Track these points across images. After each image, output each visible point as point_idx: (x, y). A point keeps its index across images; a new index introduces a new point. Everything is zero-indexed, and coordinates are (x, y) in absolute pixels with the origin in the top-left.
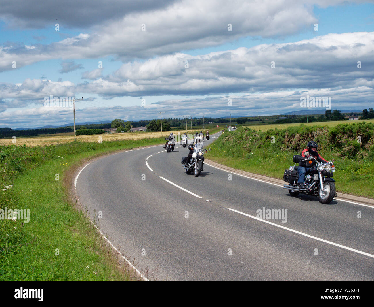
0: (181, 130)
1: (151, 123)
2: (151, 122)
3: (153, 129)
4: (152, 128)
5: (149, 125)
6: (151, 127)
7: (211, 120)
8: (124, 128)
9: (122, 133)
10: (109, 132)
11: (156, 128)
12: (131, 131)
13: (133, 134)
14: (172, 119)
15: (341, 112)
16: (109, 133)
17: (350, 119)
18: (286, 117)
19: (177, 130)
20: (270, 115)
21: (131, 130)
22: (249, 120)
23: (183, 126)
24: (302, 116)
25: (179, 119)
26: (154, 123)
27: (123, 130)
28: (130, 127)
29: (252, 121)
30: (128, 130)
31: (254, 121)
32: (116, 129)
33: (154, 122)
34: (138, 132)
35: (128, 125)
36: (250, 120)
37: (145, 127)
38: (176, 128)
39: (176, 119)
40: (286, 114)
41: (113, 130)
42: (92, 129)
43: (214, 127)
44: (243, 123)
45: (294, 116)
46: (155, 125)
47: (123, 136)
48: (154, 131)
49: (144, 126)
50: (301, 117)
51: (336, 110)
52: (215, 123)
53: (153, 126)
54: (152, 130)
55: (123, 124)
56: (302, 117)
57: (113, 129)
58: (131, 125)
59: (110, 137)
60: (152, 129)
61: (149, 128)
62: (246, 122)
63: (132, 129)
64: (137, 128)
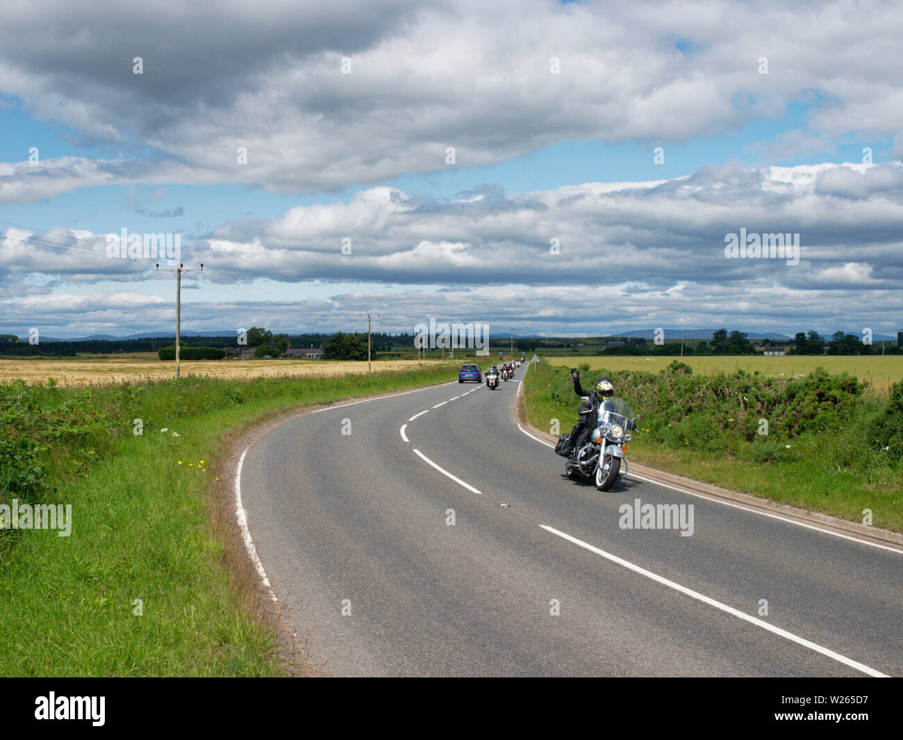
1: (334, 341)
2: (332, 339)
3: (337, 355)
4: (334, 351)
5: (328, 345)
6: (333, 349)
8: (271, 349)
9: (266, 359)
10: (237, 356)
11: (343, 352)
12: (286, 357)
13: (294, 364)
15: (747, 336)
16: (238, 358)
17: (766, 353)
18: (624, 342)
19: (392, 360)
20: (589, 336)
21: (287, 353)
22: (544, 346)
25: (388, 335)
26: (339, 341)
27: (269, 354)
28: (284, 346)
29: (550, 346)
30: (280, 353)
31: (553, 347)
32: (253, 350)
33: (339, 338)
34: (304, 359)
35: (279, 343)
36: (544, 344)
37: (318, 348)
38: (390, 355)
39: (382, 334)
40: (624, 336)
41: (247, 351)
42: (200, 347)
43: (468, 356)
44: (531, 350)
45: (641, 341)
46: (343, 344)
47: (270, 369)
48: (340, 359)
49: (316, 346)
51: (737, 332)
53: (338, 348)
55: (270, 340)
57: (245, 350)
58: (287, 342)
59: (243, 367)
60: (334, 353)
61: (327, 350)
62: (538, 350)
63: (289, 351)
64: (299, 350)
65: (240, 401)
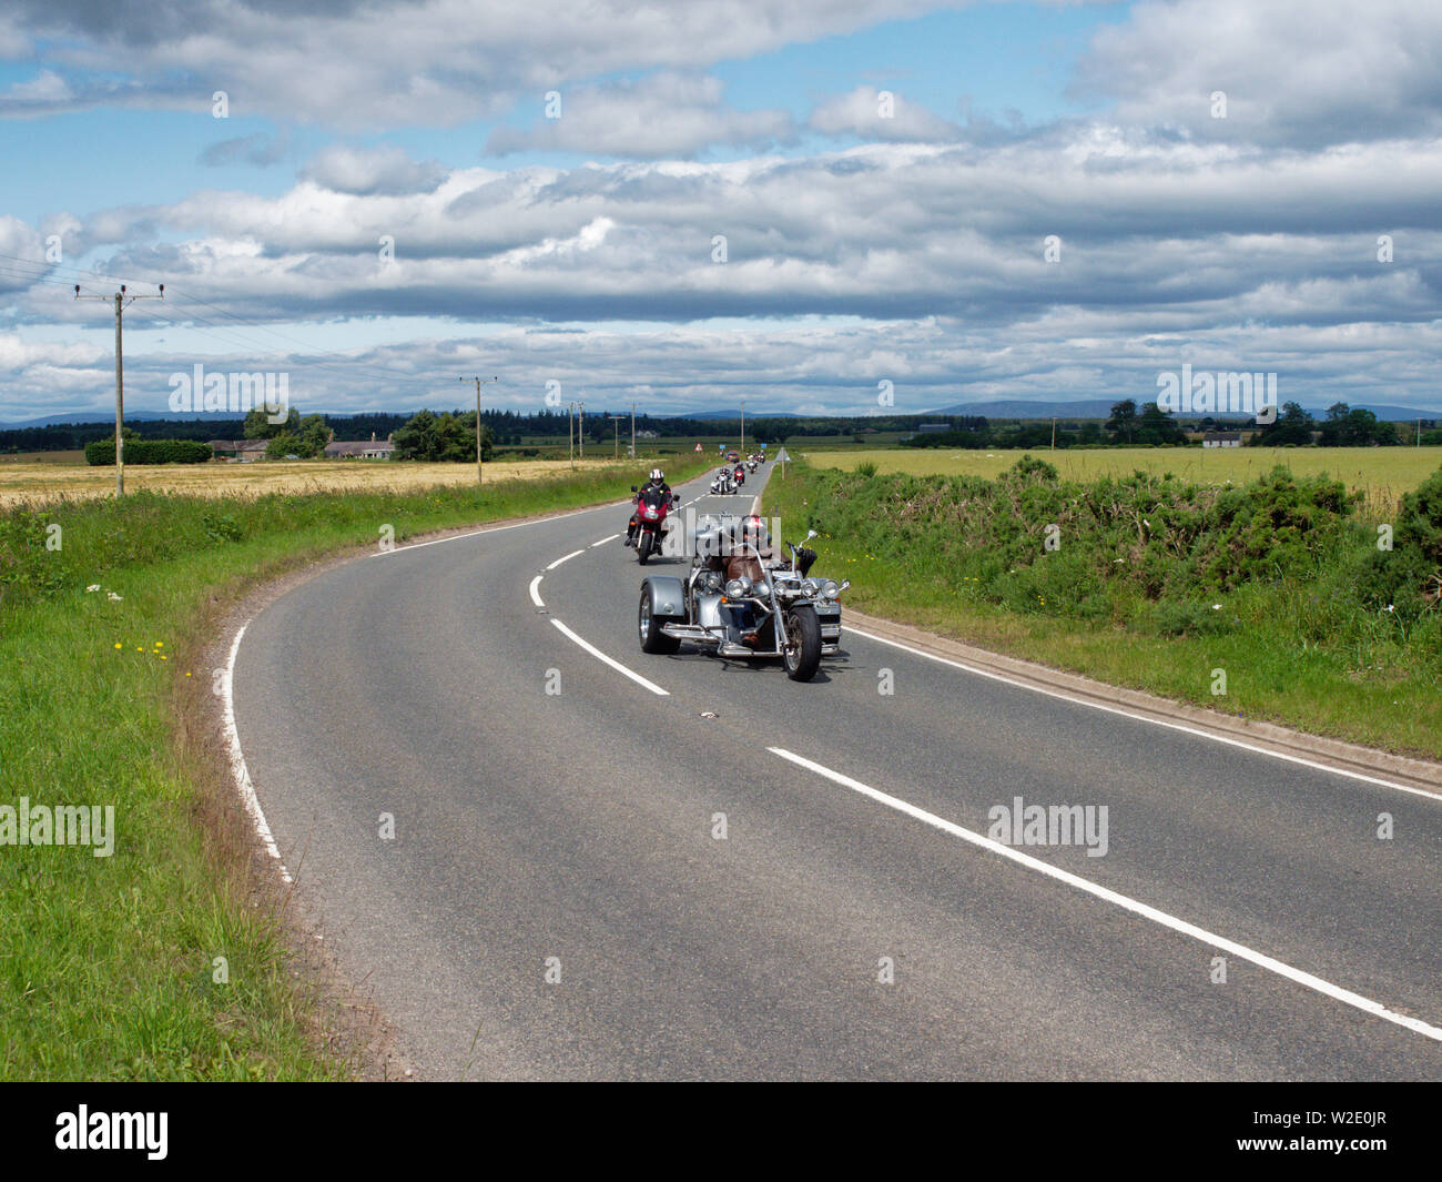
0: (537, 460)
1: (415, 426)
2: (411, 423)
3: (420, 451)
4: (415, 446)
5: (404, 433)
6: (412, 441)
7: (645, 423)
8: (297, 443)
9: (289, 461)
10: (234, 456)
11: (431, 446)
12: (326, 457)
13: (339, 469)
14: (487, 411)
16: (235, 460)
17: (1207, 443)
18: (947, 425)
19: (522, 460)
21: (327, 449)
22: (802, 432)
23: (532, 443)
24: (1010, 424)
25: (515, 414)
26: (424, 425)
27: (295, 451)
28: (322, 437)
29: (812, 433)
30: (315, 450)
31: (817, 435)
32: (265, 445)
33: (424, 421)
34: (358, 460)
35: (313, 432)
36: (803, 429)
37: (386, 439)
38: (518, 452)
39: (504, 413)
40: (948, 414)
41: (253, 448)
42: (164, 441)
43: (661, 452)
44: (777, 440)
45: (980, 423)
46: (430, 433)
47: (295, 479)
48: (425, 460)
49: (382, 437)
50: (1006, 427)
51: (1155, 405)
52: (662, 436)
53: (422, 439)
54: (416, 453)
55: (296, 425)
56: (1011, 428)
57: (250, 444)
58: (327, 430)
59: (244, 476)
60: (415, 450)
61: (402, 444)
62: (789, 439)
63: (332, 446)
64: (350, 443)
65: (237, 538)
